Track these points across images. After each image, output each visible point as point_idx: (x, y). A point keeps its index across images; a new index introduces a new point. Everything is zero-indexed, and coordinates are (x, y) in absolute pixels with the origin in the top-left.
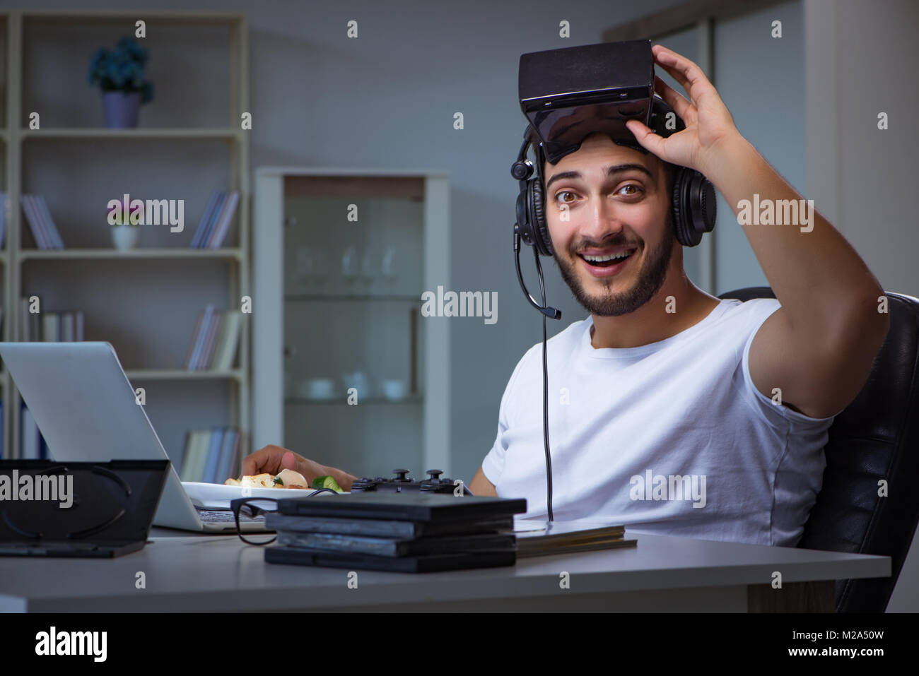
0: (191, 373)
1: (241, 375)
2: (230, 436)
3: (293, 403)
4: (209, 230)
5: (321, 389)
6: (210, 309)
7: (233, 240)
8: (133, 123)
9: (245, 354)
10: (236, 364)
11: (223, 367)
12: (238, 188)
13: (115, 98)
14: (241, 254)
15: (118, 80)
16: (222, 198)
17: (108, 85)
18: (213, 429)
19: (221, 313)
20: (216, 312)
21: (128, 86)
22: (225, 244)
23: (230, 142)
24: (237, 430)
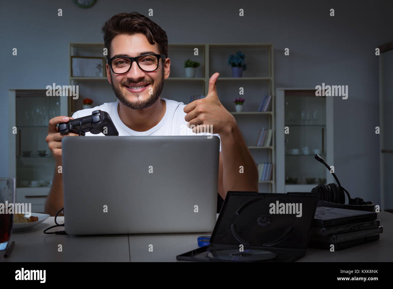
0: (258, 147)
1: (273, 148)
2: (269, 165)
3: (288, 156)
4: (263, 106)
5: (295, 152)
6: (263, 129)
7: (270, 109)
8: (241, 76)
9: (273, 142)
10: (271, 144)
11: (267, 145)
12: (271, 94)
13: (236, 69)
14: (272, 113)
15: (237, 64)
16: (267, 97)
17: (234, 65)
18: (265, 163)
19: (267, 130)
20: (265, 130)
21: (239, 65)
22: (267, 110)
23: (268, 81)
24: (271, 163)
